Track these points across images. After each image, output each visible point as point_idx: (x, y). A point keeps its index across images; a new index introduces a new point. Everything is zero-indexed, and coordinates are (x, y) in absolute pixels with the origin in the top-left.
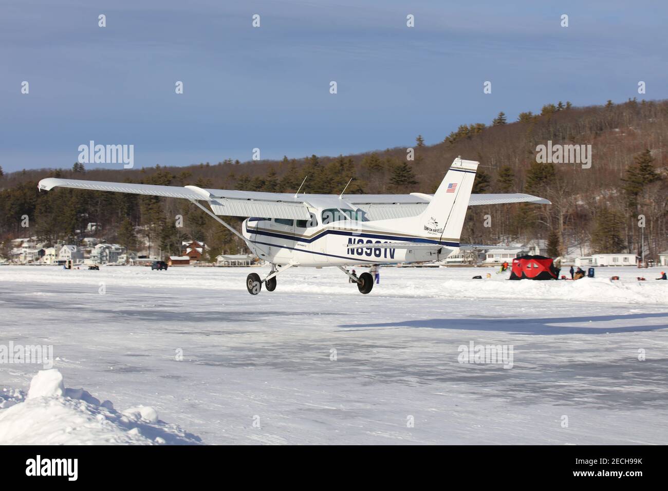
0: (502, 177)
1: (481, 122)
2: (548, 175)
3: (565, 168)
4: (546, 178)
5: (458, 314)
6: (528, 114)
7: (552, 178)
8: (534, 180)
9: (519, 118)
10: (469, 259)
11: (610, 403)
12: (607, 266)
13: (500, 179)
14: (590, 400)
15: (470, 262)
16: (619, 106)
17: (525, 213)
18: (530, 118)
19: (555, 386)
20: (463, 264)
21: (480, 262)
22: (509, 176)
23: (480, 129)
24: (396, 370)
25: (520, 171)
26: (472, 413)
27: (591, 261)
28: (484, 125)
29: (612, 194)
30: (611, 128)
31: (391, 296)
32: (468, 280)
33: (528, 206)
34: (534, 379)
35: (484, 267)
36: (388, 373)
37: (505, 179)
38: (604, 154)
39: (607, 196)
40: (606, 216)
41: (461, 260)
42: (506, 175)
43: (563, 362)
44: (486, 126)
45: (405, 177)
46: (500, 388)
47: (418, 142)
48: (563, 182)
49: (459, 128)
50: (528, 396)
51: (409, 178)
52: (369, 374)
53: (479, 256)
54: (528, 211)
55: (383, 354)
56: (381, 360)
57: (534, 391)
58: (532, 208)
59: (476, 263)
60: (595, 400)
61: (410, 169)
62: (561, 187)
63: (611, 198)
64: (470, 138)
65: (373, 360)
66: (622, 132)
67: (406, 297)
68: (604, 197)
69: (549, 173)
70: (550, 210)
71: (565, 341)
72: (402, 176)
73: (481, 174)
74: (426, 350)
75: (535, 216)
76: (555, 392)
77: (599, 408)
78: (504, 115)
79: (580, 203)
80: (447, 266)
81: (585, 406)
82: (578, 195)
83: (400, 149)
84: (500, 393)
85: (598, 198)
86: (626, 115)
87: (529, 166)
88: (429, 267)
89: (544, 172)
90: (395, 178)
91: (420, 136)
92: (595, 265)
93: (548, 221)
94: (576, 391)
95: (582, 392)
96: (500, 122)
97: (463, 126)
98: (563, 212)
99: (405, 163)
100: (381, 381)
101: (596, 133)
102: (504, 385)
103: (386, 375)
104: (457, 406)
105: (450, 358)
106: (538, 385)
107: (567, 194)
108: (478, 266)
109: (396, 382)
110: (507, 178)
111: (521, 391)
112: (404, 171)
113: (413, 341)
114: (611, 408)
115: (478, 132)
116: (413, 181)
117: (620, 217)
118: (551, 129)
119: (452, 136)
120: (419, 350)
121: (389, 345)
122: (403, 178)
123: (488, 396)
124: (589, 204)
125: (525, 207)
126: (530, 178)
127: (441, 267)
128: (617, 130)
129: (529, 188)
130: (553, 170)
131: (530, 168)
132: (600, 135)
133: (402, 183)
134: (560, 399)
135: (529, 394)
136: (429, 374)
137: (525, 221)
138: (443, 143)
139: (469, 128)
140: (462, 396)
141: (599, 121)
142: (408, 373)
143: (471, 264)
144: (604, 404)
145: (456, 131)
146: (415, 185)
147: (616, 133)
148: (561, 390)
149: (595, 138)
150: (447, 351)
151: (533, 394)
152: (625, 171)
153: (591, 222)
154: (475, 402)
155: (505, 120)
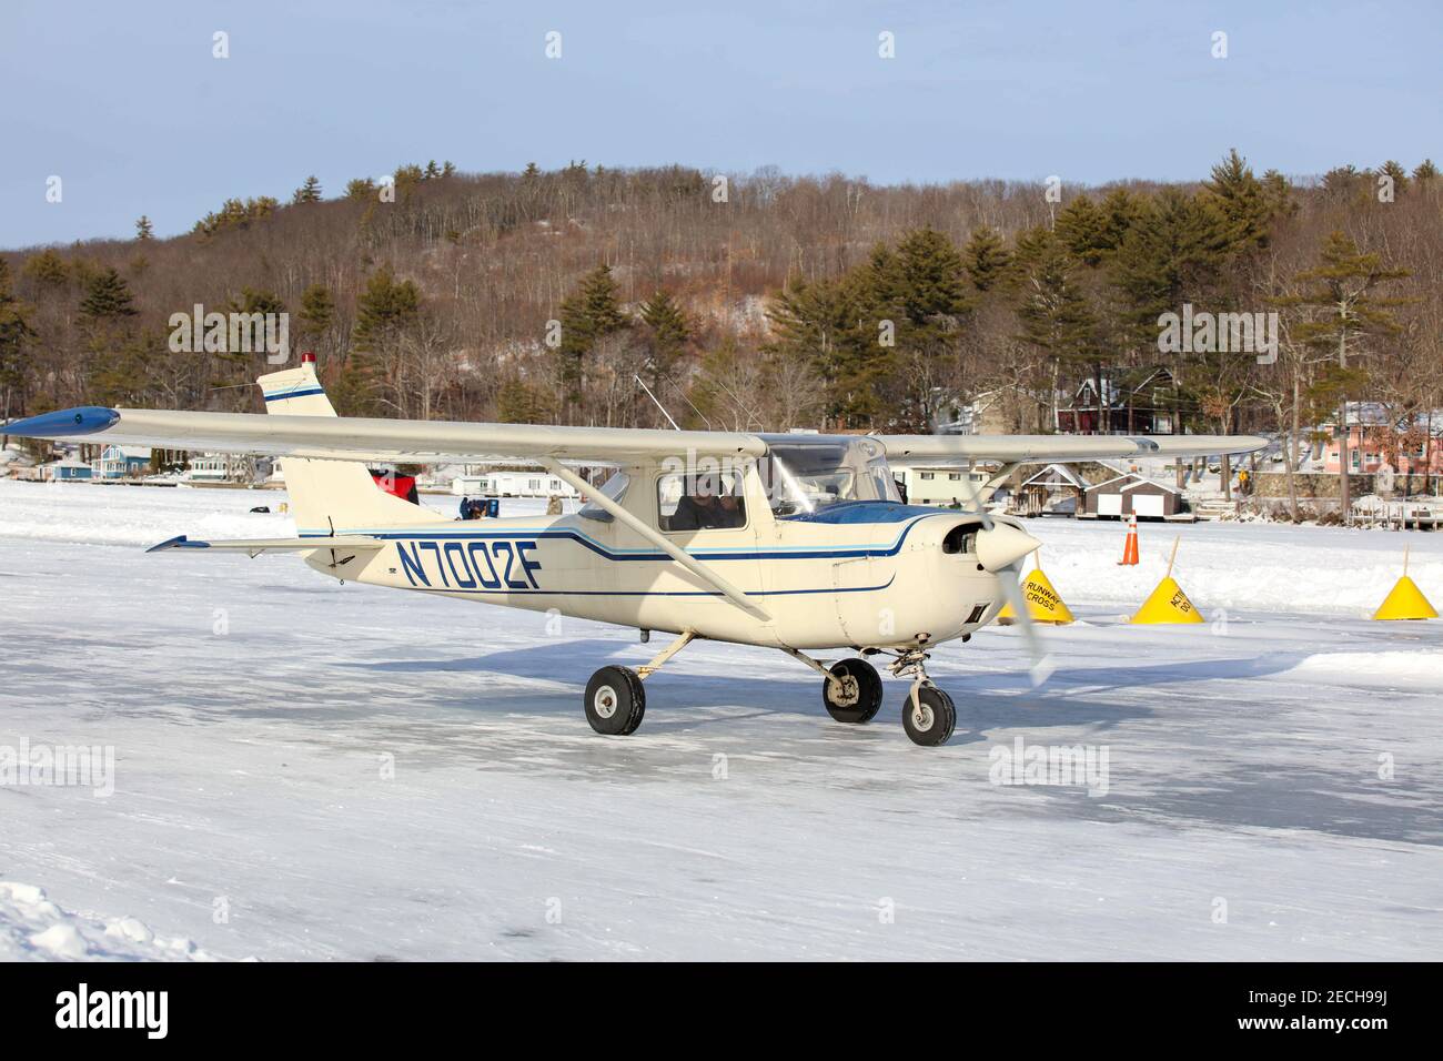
0: (309, 308)
1: (270, 196)
2: (402, 308)
3: (438, 295)
4: (398, 313)
5: (239, 581)
6: (365, 182)
7: (410, 314)
8: (372, 317)
9: (348, 191)
10: (238, 472)
11: (591, 768)
12: (517, 496)
13: (306, 311)
14: (550, 761)
15: (239, 478)
16: (549, 177)
17: (353, 383)
18: (369, 191)
19: (470, 732)
20: (224, 482)
21: (259, 478)
22: (323, 306)
23: (267, 208)
24: (146, 692)
25: (345, 298)
26: (320, 781)
27: (486, 485)
28: (275, 201)
29: (531, 351)
30: (532, 218)
31: (96, 543)
32: (241, 513)
33: (360, 370)
34: (425, 717)
35: (269, 489)
36: (129, 696)
37: (315, 312)
38: (515, 270)
39: (520, 356)
40: (517, 396)
41: (221, 473)
42: (318, 304)
43: (475, 685)
44: (279, 203)
45: (113, 299)
46: (362, 733)
47: (140, 230)
48: (433, 323)
49: (225, 206)
50: (423, 751)
51: (120, 302)
52: (91, 697)
53: (258, 466)
54: (359, 378)
55: (110, 659)
56: (109, 671)
57: (431, 741)
58: (369, 374)
59: (251, 480)
60: (560, 763)
61: (121, 283)
62: (429, 334)
63: (528, 360)
64: (245, 226)
65: (92, 670)
66: (555, 229)
67: (123, 544)
68: (515, 358)
69: (405, 305)
70: (405, 379)
71: (469, 643)
72: (106, 297)
73: (266, 299)
74: (194, 653)
75: (375, 389)
76: (474, 744)
77: (571, 778)
78: (316, 182)
79: (466, 366)
80: (193, 485)
81: (543, 773)
82: (462, 352)
83: (104, 243)
84: (365, 744)
85: (501, 359)
86: (564, 194)
87: (366, 287)
88: (156, 485)
89: (393, 301)
90: (91, 302)
91: (144, 217)
92: (493, 494)
93: (401, 400)
94: (515, 743)
95: (528, 745)
96: (308, 198)
97: (232, 201)
98: (431, 383)
99: (113, 272)
100: (119, 713)
101: (502, 228)
102: (367, 727)
103: (123, 701)
104: (284, 765)
105: (249, 671)
106: (436, 729)
107: (440, 348)
108: (255, 488)
109: (151, 714)
110: (319, 311)
111: (406, 740)
112: (110, 287)
113: (165, 634)
114: (594, 777)
115: (262, 214)
116: (128, 310)
117: (545, 400)
118: (413, 217)
119: (210, 219)
120: (181, 653)
121: (117, 641)
122: (109, 302)
123: (343, 748)
124: (484, 370)
125: (352, 371)
126: (366, 313)
127: (179, 485)
128: (545, 224)
129: (364, 332)
130: (413, 298)
131: (366, 293)
132: (509, 233)
133: (105, 312)
134: (489, 758)
135: (423, 746)
136: (212, 700)
137: (353, 400)
138: (191, 233)
139: (245, 206)
140: (291, 746)
141: (508, 203)
142: (171, 699)
143: (240, 483)
144: (579, 769)
145: (218, 210)
146: (131, 317)
147: (543, 229)
148: (485, 740)
149: (499, 238)
150: (237, 657)
151: (432, 747)
152: (558, 306)
153: (486, 406)
154: (319, 760)
155: (319, 192)
